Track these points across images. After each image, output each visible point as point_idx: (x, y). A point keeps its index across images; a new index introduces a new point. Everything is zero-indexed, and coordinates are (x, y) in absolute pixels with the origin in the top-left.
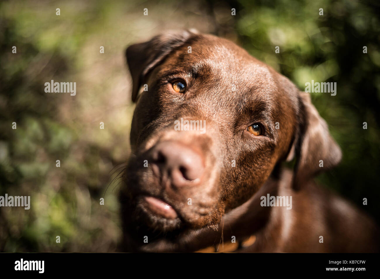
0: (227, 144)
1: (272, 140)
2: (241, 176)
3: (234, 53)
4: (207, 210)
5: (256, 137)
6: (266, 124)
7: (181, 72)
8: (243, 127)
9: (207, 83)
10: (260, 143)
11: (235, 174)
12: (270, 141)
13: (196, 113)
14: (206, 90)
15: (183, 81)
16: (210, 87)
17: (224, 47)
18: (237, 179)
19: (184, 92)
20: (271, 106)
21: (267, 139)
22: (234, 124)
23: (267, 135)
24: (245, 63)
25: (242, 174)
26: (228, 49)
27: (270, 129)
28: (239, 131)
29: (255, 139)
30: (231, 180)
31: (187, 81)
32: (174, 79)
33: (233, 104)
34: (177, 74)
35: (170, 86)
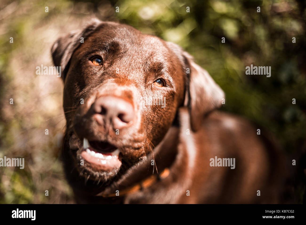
0: (142, 95)
1: (172, 89)
2: (155, 119)
3: (133, 32)
4: (139, 144)
5: (161, 88)
6: (166, 78)
7: (97, 50)
8: (151, 82)
9: (118, 55)
10: (164, 92)
11: (152, 117)
12: (171, 90)
13: (116, 76)
14: (118, 59)
15: (99, 57)
16: (121, 57)
17: (125, 29)
18: (153, 121)
19: (102, 64)
20: (166, 65)
21: (169, 89)
22: (144, 80)
23: (168, 86)
24: (142, 38)
25: (156, 117)
26: (128, 30)
27: (169, 81)
28: (149, 85)
29: (160, 89)
30: (149, 122)
31: (102, 56)
32: (93, 56)
33: (141, 66)
34: (94, 53)
35: (90, 62)
